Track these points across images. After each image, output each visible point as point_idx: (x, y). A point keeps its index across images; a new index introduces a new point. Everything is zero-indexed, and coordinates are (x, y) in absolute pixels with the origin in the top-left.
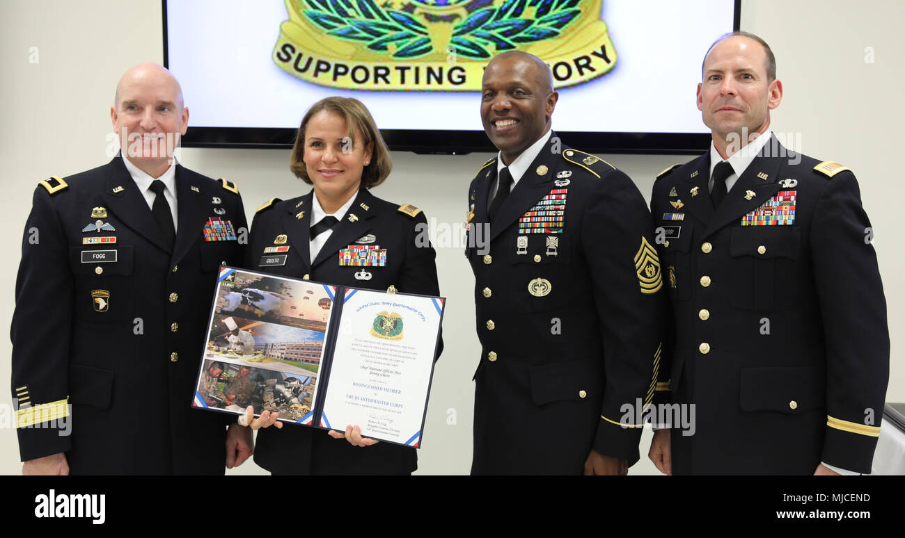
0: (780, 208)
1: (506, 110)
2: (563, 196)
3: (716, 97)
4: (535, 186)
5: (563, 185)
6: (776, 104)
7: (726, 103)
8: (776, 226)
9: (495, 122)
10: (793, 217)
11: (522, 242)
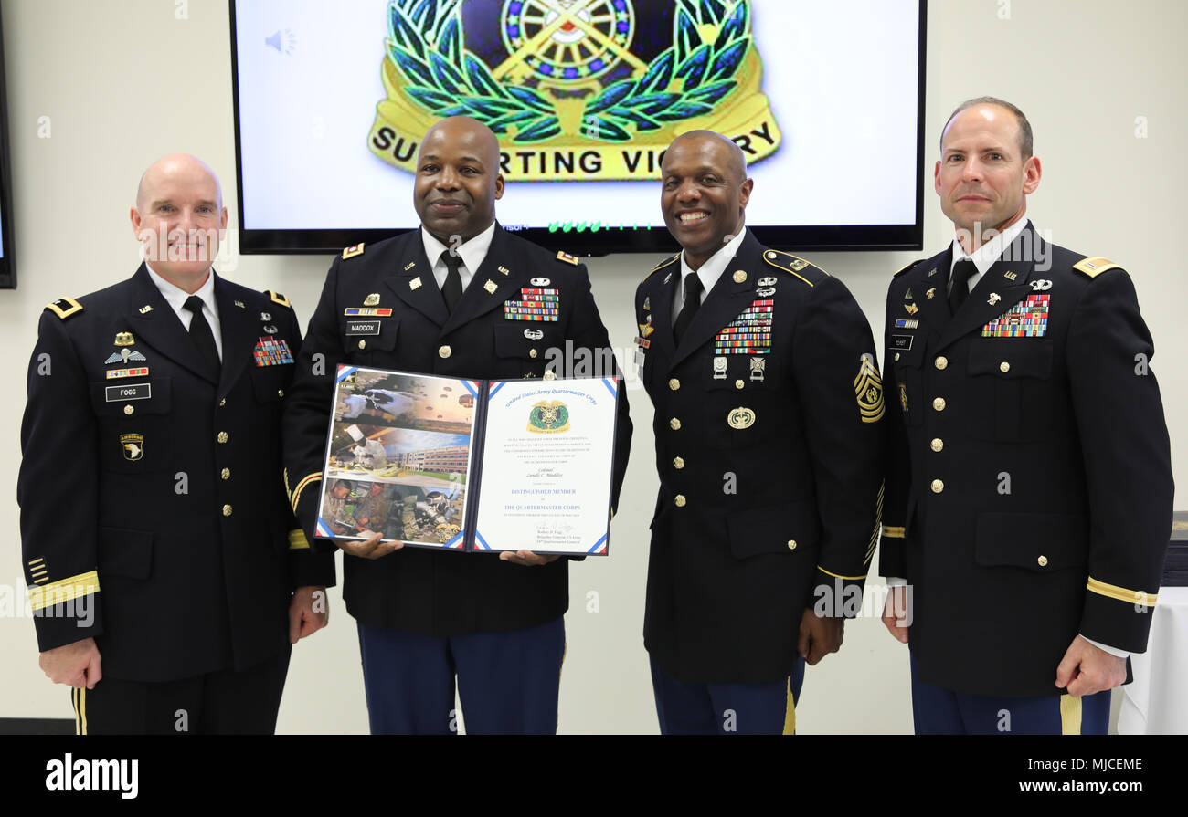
0: (1029, 316)
1: (695, 200)
2: (769, 309)
3: (957, 184)
4: (731, 297)
5: (767, 294)
6: (1032, 187)
7: (970, 192)
8: (1024, 338)
9: (680, 215)
10: (1044, 327)
11: (720, 364)
